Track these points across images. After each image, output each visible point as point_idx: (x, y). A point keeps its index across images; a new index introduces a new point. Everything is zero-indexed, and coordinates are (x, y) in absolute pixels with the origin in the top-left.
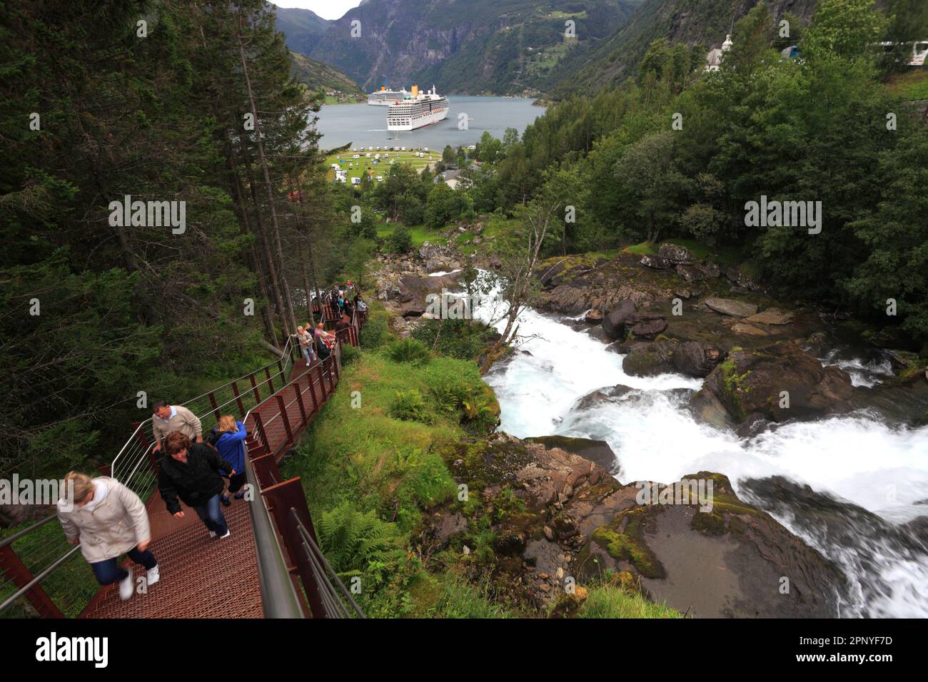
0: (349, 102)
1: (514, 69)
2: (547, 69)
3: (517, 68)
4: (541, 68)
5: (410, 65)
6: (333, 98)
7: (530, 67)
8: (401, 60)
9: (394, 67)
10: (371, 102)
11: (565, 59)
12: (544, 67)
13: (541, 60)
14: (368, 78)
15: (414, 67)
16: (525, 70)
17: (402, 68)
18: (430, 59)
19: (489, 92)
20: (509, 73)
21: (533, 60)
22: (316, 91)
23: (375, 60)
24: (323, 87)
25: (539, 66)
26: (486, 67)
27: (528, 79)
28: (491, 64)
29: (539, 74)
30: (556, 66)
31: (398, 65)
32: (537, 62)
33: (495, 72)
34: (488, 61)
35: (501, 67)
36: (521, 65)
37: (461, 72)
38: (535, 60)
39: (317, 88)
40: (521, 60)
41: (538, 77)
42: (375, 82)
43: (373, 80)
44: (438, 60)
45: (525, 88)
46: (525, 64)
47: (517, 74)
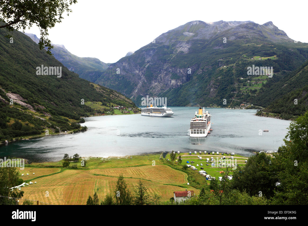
0: (129, 113)
1: (232, 91)
2: (256, 91)
3: (234, 90)
4: (251, 90)
5: (159, 89)
6: (118, 110)
7: (243, 89)
8: (153, 85)
9: (148, 90)
10: (143, 113)
11: (267, 84)
12: (253, 89)
13: (250, 85)
14: (131, 96)
15: (161, 90)
16: (240, 91)
17: (154, 90)
18: (172, 85)
19: (215, 106)
20: (229, 93)
21: (244, 85)
22: (107, 106)
23: (136, 85)
24: (112, 104)
25: (249, 89)
26: (212, 90)
27: (243, 97)
28: (216, 88)
29: (250, 93)
30: (261, 89)
31: (151, 88)
32: (248, 86)
33: (218, 93)
34: (213, 86)
35: (223, 89)
36: (237, 88)
37: (194, 93)
38: (246, 85)
39: (108, 104)
40: (236, 85)
41: (249, 96)
42: (136, 98)
43: (134, 97)
44: (178, 85)
45: (241, 103)
46: (239, 88)
47: (234, 94)
